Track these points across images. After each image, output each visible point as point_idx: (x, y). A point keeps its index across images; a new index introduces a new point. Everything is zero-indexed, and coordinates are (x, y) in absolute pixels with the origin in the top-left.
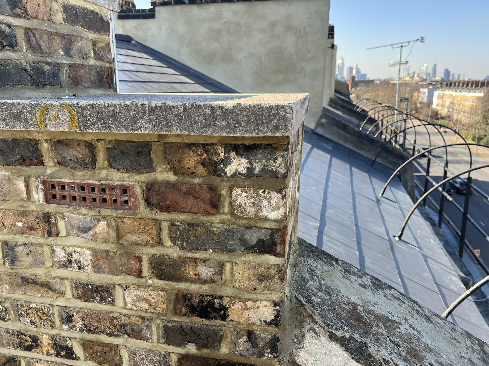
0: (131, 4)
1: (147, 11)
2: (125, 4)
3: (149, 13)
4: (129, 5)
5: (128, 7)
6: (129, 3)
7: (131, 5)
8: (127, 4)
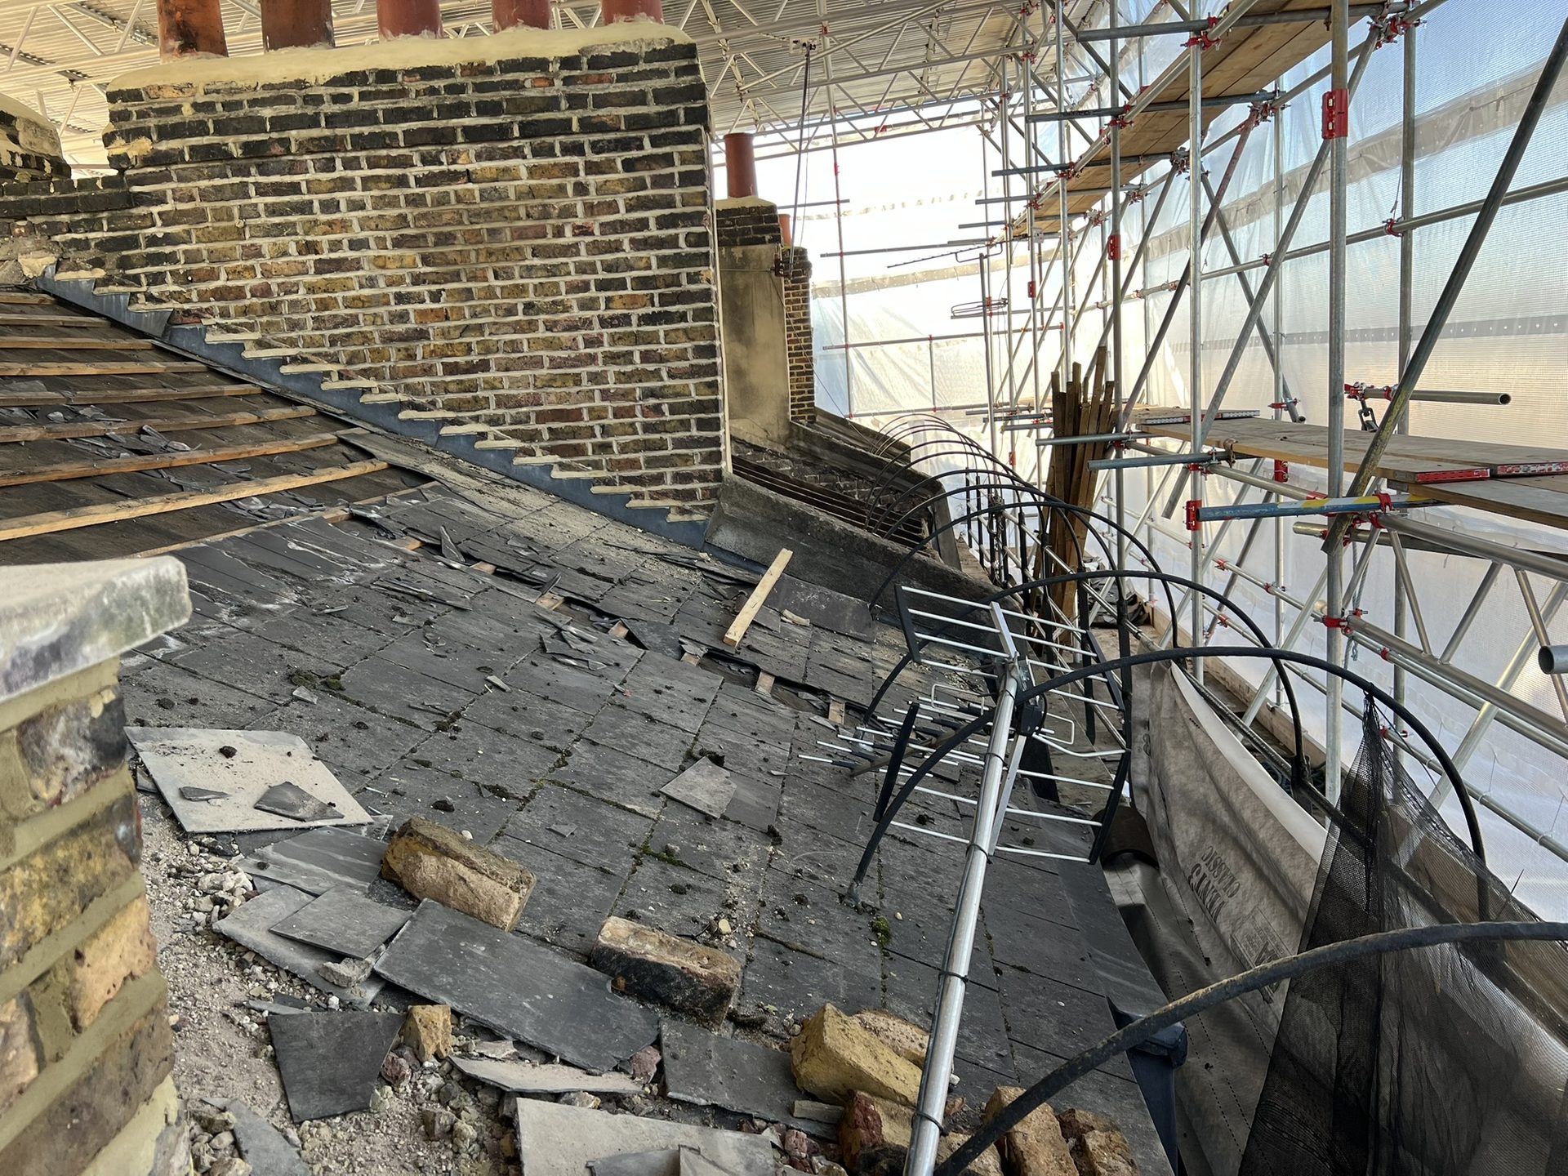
0: (47, 164)
1: (99, 183)
2: (25, 166)
3: (108, 191)
4: (41, 168)
5: (36, 173)
6: (39, 160)
7: (48, 168)
8: (34, 164)
